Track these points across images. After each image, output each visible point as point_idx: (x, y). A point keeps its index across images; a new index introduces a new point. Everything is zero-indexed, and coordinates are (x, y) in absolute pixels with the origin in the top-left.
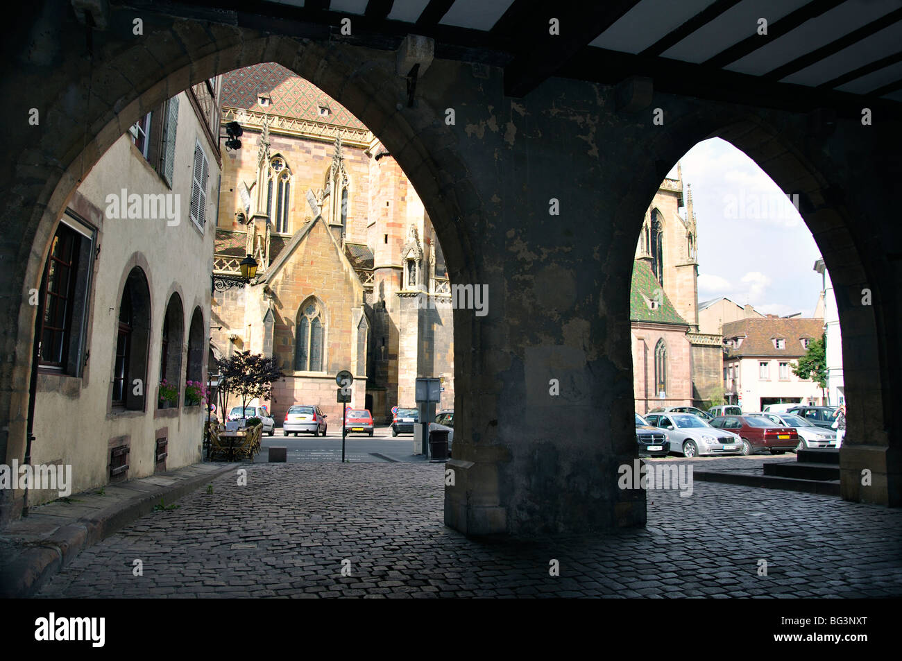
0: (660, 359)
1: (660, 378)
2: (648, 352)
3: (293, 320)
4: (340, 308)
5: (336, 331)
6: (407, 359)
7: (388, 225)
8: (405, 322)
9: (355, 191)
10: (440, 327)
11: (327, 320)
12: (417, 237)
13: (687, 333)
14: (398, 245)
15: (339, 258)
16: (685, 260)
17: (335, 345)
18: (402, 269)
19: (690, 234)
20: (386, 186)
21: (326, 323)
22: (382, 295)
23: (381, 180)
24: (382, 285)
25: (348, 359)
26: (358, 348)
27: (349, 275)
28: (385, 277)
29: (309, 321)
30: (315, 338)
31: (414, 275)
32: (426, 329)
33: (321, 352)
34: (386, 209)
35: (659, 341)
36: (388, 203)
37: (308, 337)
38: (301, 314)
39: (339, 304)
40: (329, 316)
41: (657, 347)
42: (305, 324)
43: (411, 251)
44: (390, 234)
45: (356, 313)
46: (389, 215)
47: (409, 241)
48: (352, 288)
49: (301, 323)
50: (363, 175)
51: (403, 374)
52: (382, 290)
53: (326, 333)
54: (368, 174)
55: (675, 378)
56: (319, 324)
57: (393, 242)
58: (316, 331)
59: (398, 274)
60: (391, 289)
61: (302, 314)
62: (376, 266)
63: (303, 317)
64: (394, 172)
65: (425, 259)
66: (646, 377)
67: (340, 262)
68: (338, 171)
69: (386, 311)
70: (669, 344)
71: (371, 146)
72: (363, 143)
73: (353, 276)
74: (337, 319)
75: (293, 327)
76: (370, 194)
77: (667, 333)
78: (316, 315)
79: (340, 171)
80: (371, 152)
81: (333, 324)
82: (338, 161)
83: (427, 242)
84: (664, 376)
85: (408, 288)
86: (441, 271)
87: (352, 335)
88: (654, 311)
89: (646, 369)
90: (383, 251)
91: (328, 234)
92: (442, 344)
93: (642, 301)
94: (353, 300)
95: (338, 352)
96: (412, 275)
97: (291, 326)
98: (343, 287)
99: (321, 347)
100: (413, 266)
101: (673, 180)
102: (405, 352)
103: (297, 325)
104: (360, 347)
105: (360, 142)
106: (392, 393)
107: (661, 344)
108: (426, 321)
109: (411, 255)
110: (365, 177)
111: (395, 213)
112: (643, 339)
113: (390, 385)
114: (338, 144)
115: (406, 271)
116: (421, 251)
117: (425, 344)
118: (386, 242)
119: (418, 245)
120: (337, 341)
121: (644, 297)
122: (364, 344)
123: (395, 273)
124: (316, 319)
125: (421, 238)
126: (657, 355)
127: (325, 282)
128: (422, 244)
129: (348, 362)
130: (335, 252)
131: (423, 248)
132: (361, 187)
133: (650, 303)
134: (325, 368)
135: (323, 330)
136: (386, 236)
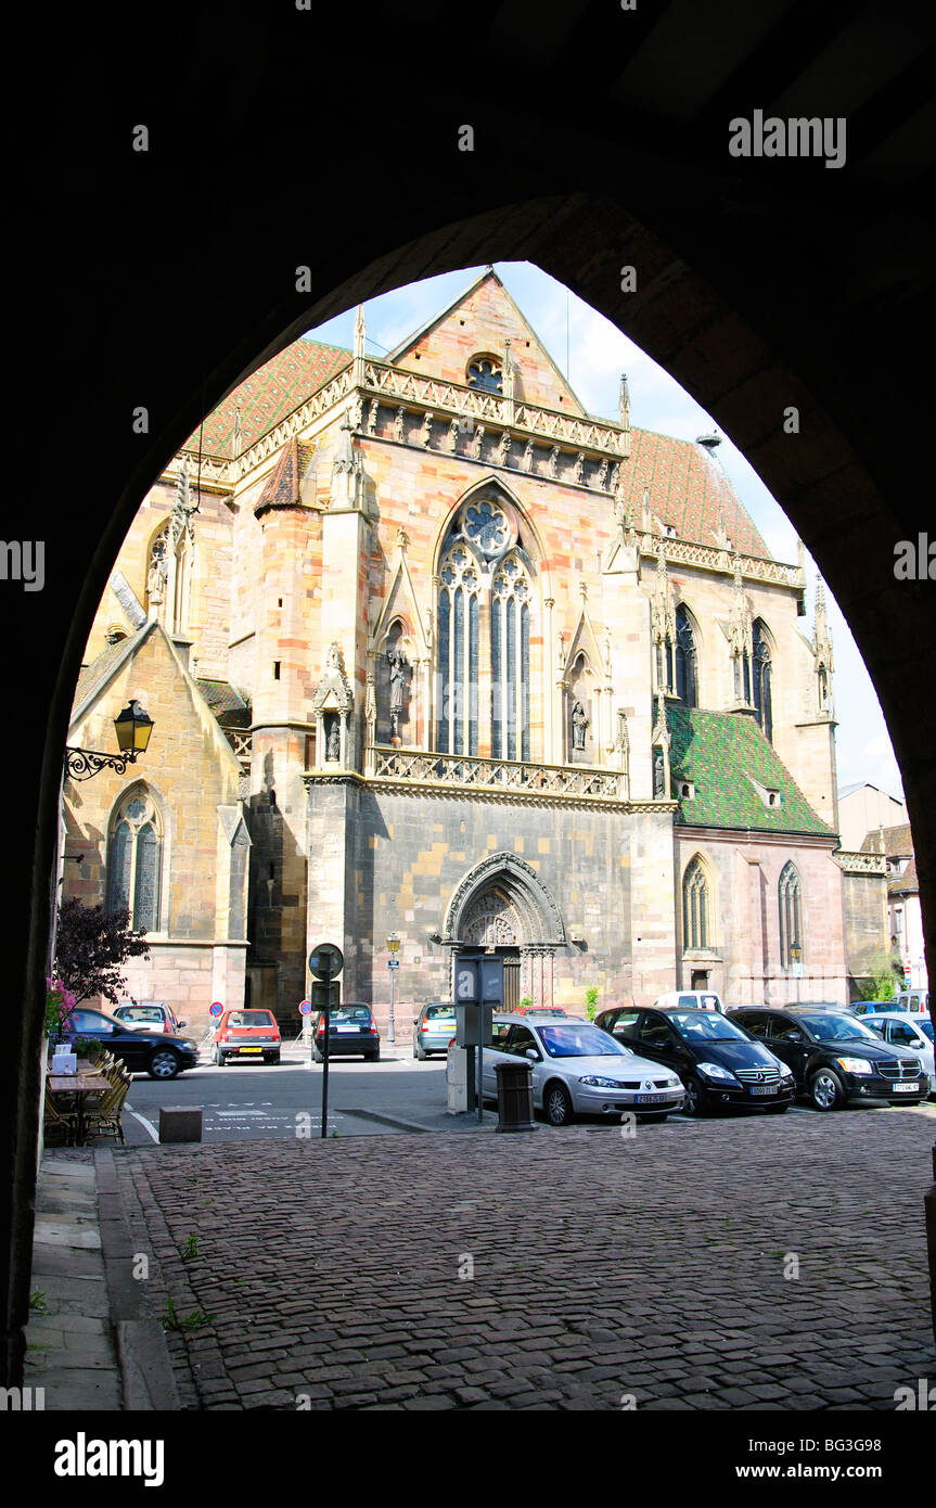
0: (788, 900)
1: (789, 938)
2: (767, 888)
3: (103, 829)
4: (196, 806)
5: (187, 850)
6: (325, 904)
7: (282, 643)
8: (321, 832)
9: (205, 576)
10: (384, 842)
11: (170, 830)
12: (341, 668)
13: (835, 852)
14: (300, 681)
15: (193, 706)
16: (814, 715)
17: (185, 879)
18: (314, 729)
19: (822, 665)
20: (277, 568)
21: (166, 833)
22: (268, 779)
23: (265, 556)
24: (269, 760)
25: (210, 907)
26: (231, 887)
27: (212, 740)
28: (275, 745)
29: (134, 831)
30: (145, 867)
31: (338, 740)
32: (358, 846)
33: (155, 895)
34: (278, 613)
35: (786, 867)
36: (280, 601)
37: (129, 863)
38: (116, 817)
39: (191, 797)
40: (172, 821)
41: (782, 877)
42: (124, 837)
43: (332, 695)
44: (285, 661)
45: (226, 815)
46: (283, 624)
47: (326, 675)
48: (218, 765)
49: (117, 834)
50: (221, 546)
51: (316, 934)
52: (268, 770)
53: (167, 854)
54: (231, 544)
55: (817, 936)
56: (153, 836)
57: (291, 676)
58: (147, 850)
59: (299, 738)
60: (288, 770)
61: (119, 817)
62: (256, 722)
63: (120, 822)
64: (292, 541)
65: (357, 711)
66: (765, 935)
67: (196, 714)
68: (183, 537)
69: (277, 811)
70: (804, 872)
71: (237, 489)
72: (221, 483)
73: (219, 741)
74: (188, 826)
75: (101, 843)
76: (234, 584)
77: (799, 851)
78: (147, 819)
79: (188, 536)
80: (236, 502)
81: (180, 838)
82: (184, 517)
83: (361, 677)
84: (797, 933)
85: (322, 767)
86: (385, 734)
87: (218, 859)
88: (774, 810)
89: (764, 920)
90: (271, 694)
91: (173, 658)
92: (389, 876)
93: (752, 790)
94: (220, 789)
95: (190, 892)
96: (332, 741)
97: (98, 841)
98: (201, 763)
99: (156, 882)
100: (334, 724)
101: (790, 567)
102: (321, 893)
103: (109, 839)
104: (235, 882)
105: (216, 482)
106: (289, 973)
107: (789, 873)
108: (359, 831)
109: (331, 703)
110: (223, 549)
111: (295, 621)
112: (758, 864)
113: (285, 957)
114: (183, 484)
115: (320, 734)
116: (350, 695)
117: (358, 874)
118: (277, 677)
119: (345, 683)
120: (189, 872)
121: (754, 783)
122: (243, 877)
123: (295, 737)
124: (147, 828)
125: (350, 669)
126: (783, 892)
127: (165, 754)
128: (352, 682)
129: (209, 912)
130: (185, 694)
131: (353, 689)
132: (217, 569)
133: (768, 795)
134: (164, 925)
135: (161, 848)
136: (278, 665)
